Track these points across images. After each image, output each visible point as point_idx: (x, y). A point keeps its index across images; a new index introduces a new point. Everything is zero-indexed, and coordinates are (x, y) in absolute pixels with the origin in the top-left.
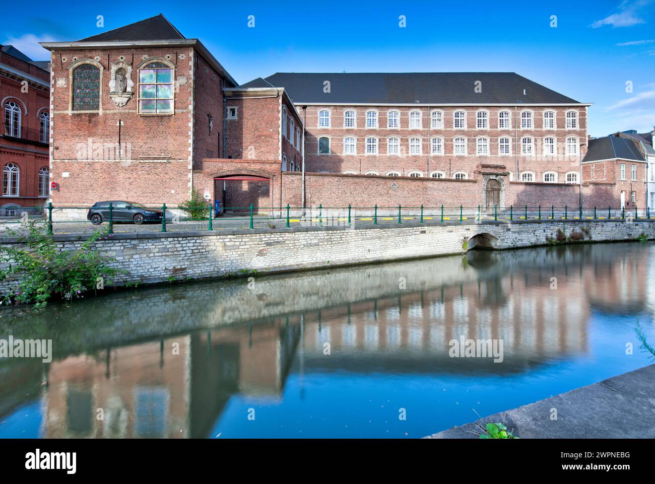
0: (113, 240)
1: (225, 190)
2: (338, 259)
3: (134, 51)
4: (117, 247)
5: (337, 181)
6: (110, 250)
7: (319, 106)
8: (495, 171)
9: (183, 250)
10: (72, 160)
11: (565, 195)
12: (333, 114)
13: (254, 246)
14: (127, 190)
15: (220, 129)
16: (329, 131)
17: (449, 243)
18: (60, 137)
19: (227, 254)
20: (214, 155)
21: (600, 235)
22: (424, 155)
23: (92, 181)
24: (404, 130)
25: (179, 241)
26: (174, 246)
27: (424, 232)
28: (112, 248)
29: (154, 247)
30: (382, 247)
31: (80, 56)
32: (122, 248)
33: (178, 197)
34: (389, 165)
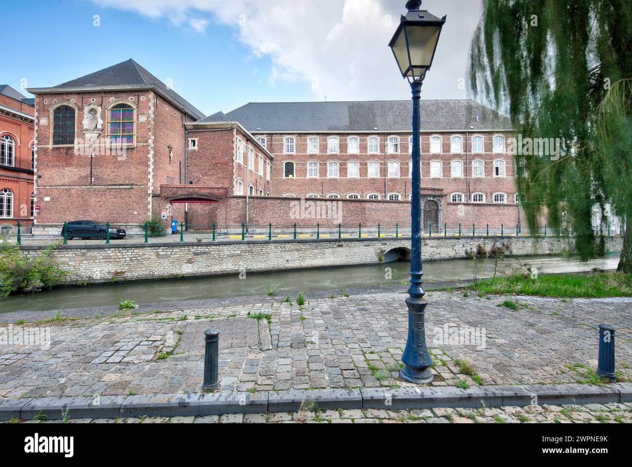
0: (67, 249)
1: (187, 211)
2: (259, 267)
3: (103, 95)
4: (70, 254)
5: (279, 203)
6: (65, 257)
7: (284, 134)
8: (433, 193)
9: (123, 258)
10: (52, 186)
11: (504, 215)
12: (297, 140)
13: (183, 255)
14: (97, 211)
15: (182, 158)
16: (294, 156)
17: (366, 256)
18: (43, 167)
19: (160, 261)
20: (175, 181)
21: (521, 250)
22: (382, 178)
23: (69, 204)
24: (362, 155)
25: (120, 251)
26: (115, 254)
27: (341, 246)
28: (66, 255)
29: (99, 255)
30: (300, 258)
31: (59, 99)
32: (74, 255)
33: (140, 217)
34: (349, 187)
